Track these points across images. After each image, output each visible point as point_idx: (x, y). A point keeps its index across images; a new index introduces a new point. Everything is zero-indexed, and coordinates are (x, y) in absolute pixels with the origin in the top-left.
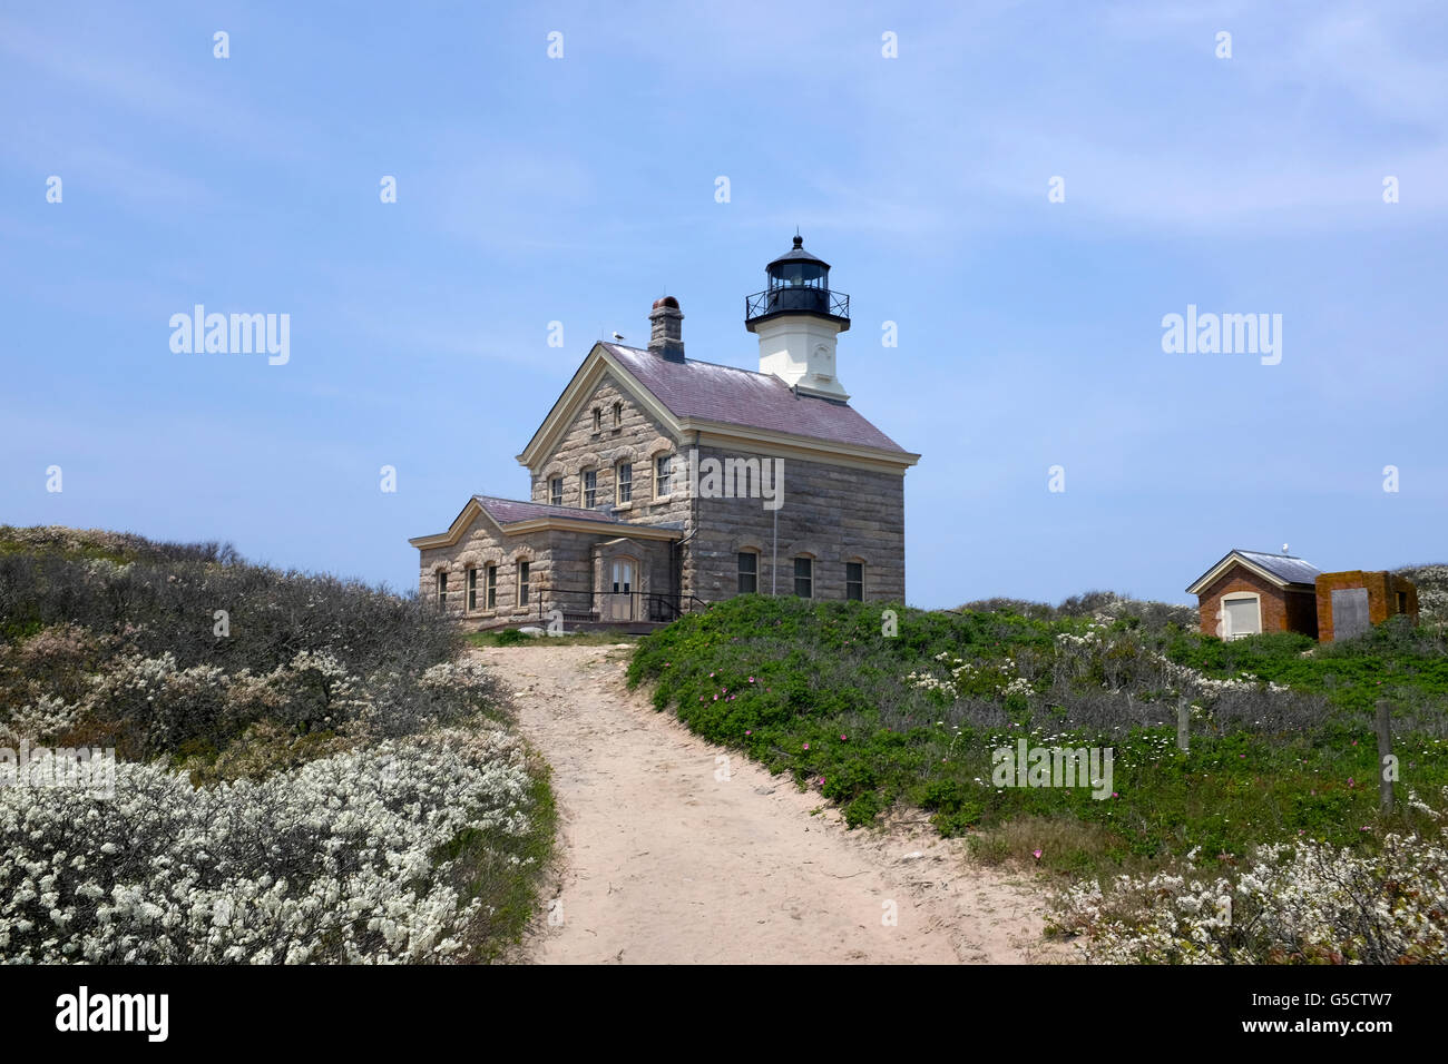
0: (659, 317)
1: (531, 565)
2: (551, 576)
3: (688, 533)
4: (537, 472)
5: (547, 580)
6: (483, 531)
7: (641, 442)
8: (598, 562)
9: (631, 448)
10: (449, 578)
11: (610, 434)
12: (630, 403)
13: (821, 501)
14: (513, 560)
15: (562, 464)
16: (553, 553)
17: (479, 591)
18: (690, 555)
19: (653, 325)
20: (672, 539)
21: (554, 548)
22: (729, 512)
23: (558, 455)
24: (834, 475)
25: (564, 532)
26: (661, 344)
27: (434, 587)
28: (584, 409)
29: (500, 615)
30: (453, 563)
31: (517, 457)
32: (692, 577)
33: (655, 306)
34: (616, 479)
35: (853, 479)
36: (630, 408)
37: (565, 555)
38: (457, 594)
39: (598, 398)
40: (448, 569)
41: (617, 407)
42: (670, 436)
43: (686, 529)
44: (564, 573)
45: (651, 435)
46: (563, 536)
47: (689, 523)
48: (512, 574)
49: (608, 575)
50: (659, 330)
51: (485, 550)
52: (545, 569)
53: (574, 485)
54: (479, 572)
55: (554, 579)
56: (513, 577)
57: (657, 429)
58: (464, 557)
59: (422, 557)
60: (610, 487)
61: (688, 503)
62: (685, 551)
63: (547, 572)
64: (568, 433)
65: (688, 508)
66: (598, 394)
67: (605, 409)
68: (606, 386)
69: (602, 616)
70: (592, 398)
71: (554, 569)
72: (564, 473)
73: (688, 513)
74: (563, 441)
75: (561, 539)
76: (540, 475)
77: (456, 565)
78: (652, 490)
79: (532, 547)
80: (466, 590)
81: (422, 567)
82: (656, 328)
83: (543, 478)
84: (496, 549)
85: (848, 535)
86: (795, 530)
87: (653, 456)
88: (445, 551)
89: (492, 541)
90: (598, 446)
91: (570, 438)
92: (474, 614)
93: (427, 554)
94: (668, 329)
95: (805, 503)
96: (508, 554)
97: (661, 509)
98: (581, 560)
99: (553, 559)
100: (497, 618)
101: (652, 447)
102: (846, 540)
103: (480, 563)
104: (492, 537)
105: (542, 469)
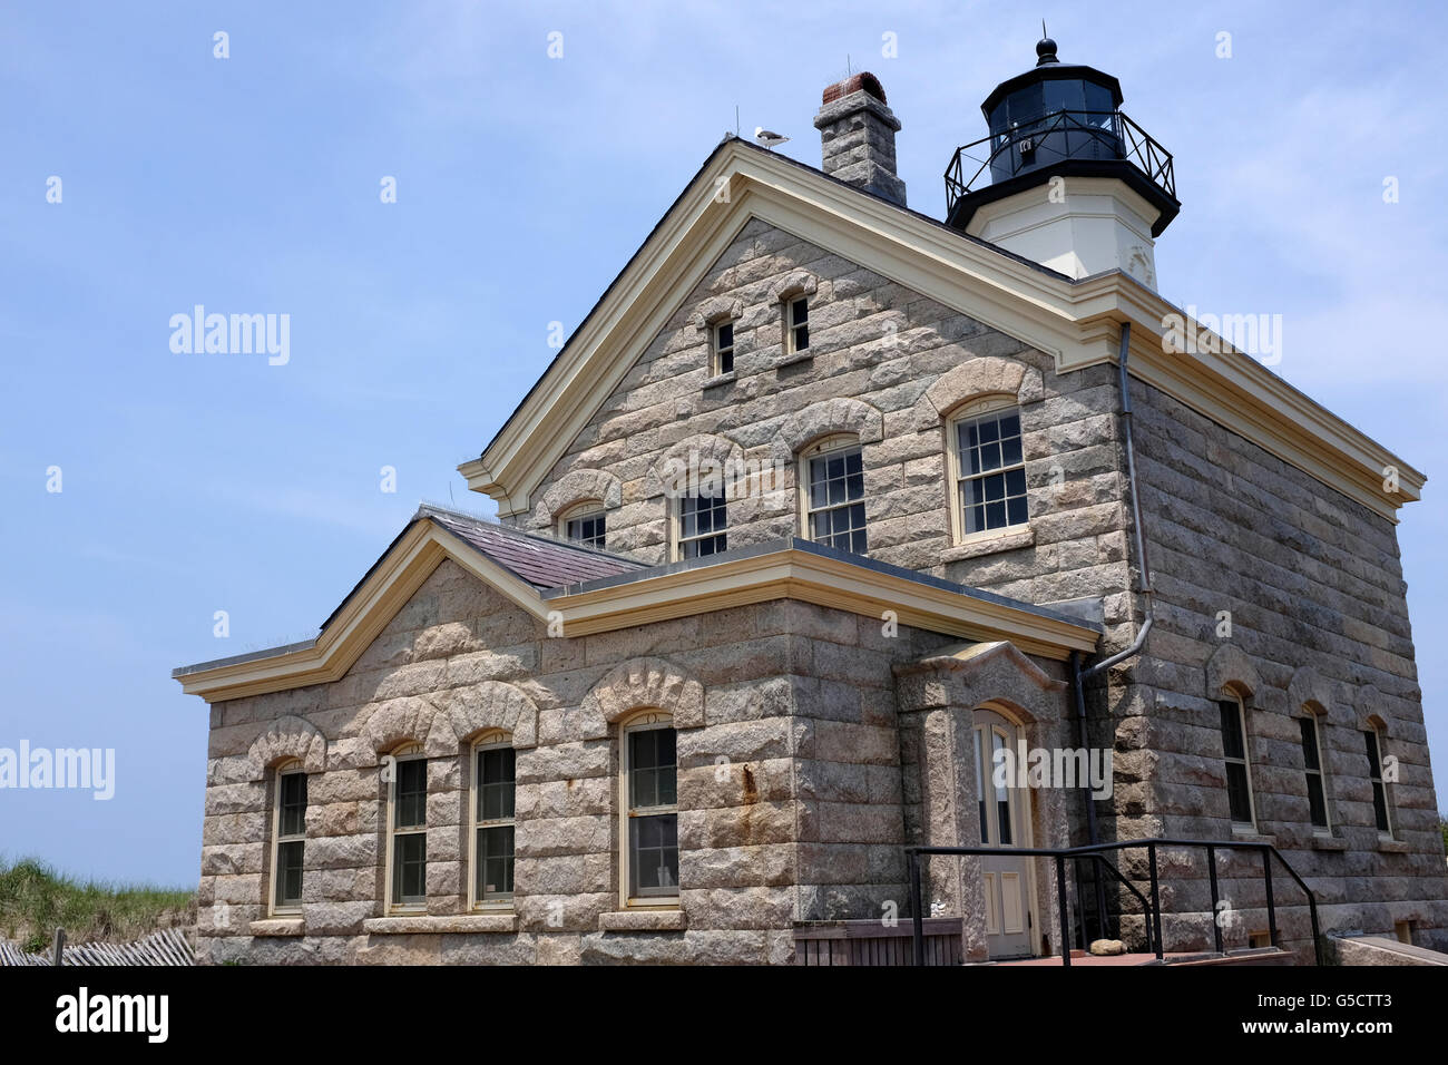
0: (848, 115)
1: (683, 740)
2: (793, 784)
3: (1126, 635)
4: (520, 503)
5: (779, 797)
6: (454, 629)
7: (894, 384)
8: (938, 726)
9: (856, 405)
10: (314, 790)
11: (772, 377)
12: (841, 284)
13: (1312, 566)
14: (597, 725)
15: (604, 474)
16: (799, 692)
17: (439, 837)
18: (1138, 705)
19: (828, 138)
20: (1074, 652)
21: (798, 671)
22: (1192, 578)
23: (594, 453)
24: (1321, 504)
25: (823, 610)
26: (861, 175)
27: (258, 820)
28: (669, 327)
29: (537, 929)
30: (330, 740)
31: (462, 468)
32: (1150, 778)
33: (829, 96)
34: (798, 495)
35: (1343, 518)
36: (841, 296)
37: (830, 699)
38: (344, 845)
39: (717, 292)
40: (314, 760)
41: (796, 305)
42: (1015, 350)
43: (1113, 623)
44: (832, 771)
45: (937, 359)
46: (823, 628)
47: (1122, 601)
48: (596, 773)
49: (972, 773)
50: (848, 148)
51: (466, 694)
52: (759, 755)
53: (647, 528)
54: (438, 770)
55: (806, 795)
56: (595, 788)
57: (959, 338)
58: (377, 718)
59: (217, 725)
60: (782, 520)
61: (1116, 539)
62: (1115, 694)
63: (775, 765)
64: (620, 391)
65: (1114, 556)
66: (723, 278)
67: (749, 313)
68: (750, 253)
69: (970, 934)
70: (703, 290)
71: (805, 752)
72: (612, 496)
73: (1119, 572)
74: (604, 413)
75: (815, 639)
76: (530, 511)
77: (343, 747)
78: (949, 517)
79: (688, 673)
80: (382, 833)
81: (216, 754)
82: (840, 142)
83: (543, 516)
84: (515, 690)
85: (1357, 659)
86: (1290, 639)
87: (943, 416)
88: (302, 700)
89: (492, 660)
90: (728, 413)
91: (629, 406)
92: (414, 916)
93: (236, 714)
94: (874, 144)
95: (1293, 570)
96: (569, 703)
97: (1000, 567)
98: (873, 721)
99: (800, 716)
100: (524, 939)
101: (942, 391)
102: (1358, 670)
103: (446, 736)
104: (496, 645)
105: (534, 495)
